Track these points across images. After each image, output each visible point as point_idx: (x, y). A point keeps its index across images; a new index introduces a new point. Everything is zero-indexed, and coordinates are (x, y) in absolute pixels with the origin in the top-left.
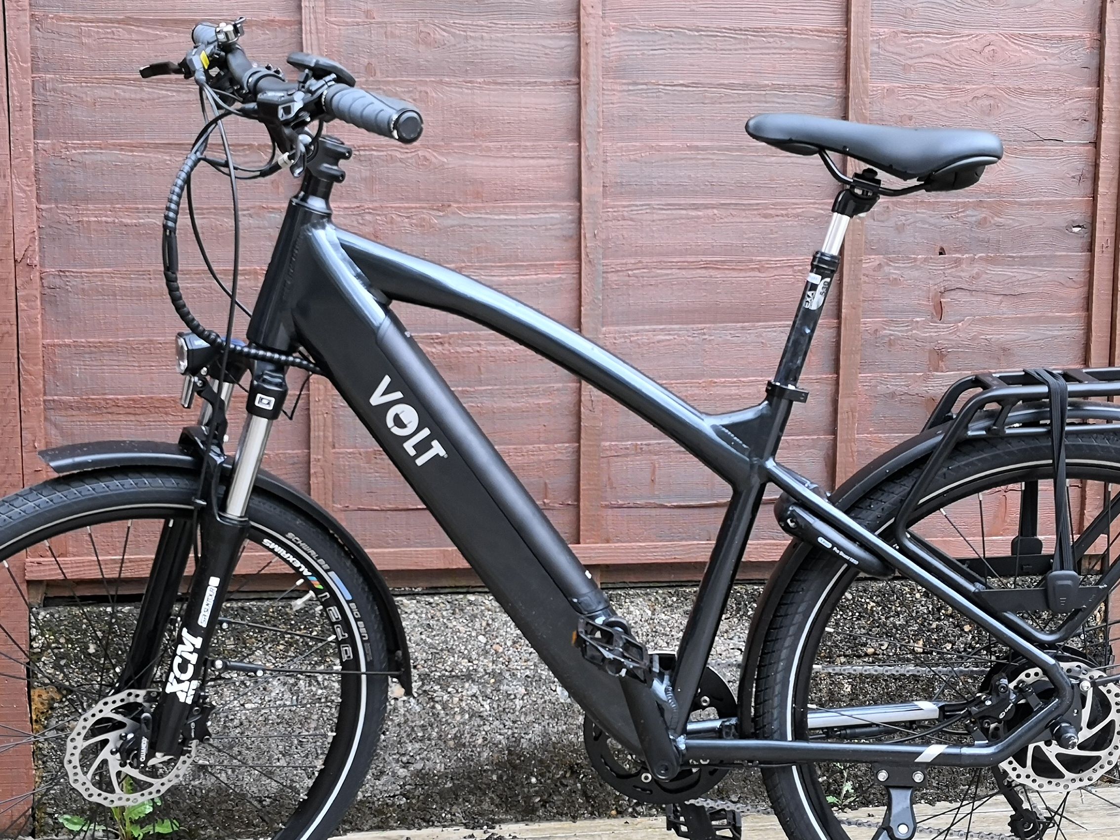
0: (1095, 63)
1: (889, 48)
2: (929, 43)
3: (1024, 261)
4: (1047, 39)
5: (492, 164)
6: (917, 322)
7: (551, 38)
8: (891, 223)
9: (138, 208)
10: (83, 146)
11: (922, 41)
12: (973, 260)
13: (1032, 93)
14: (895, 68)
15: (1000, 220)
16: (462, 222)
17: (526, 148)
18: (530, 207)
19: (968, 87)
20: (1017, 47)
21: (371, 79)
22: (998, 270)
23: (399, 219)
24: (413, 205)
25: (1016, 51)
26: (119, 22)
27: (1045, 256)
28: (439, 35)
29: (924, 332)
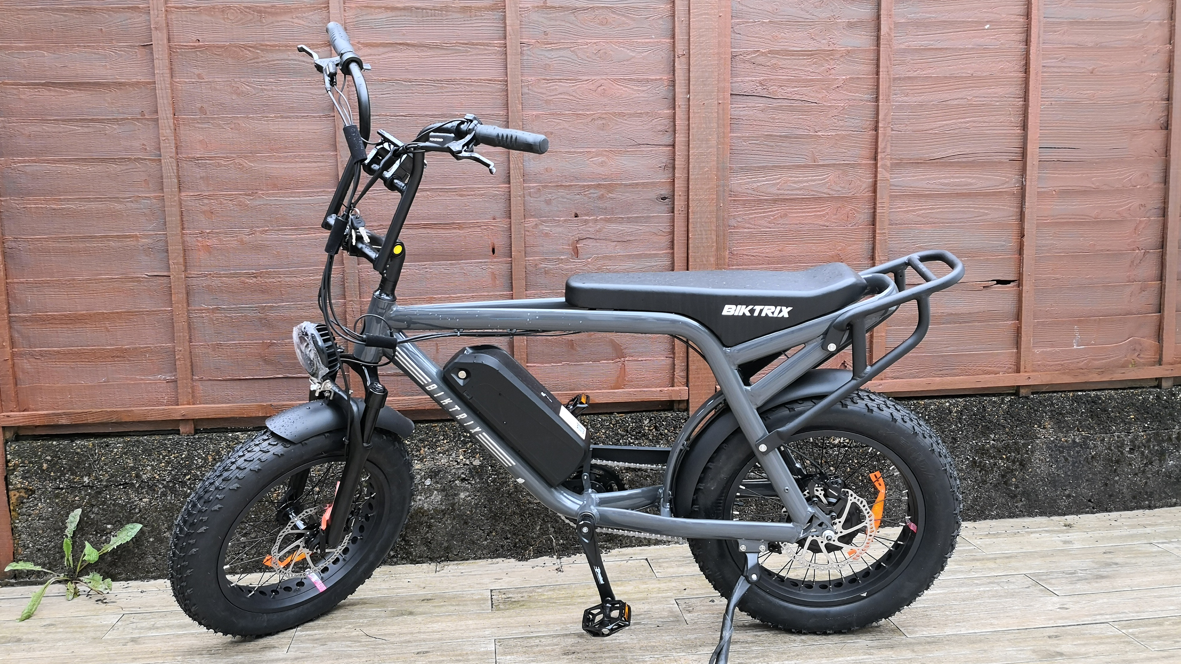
0: (670, 95)
1: (536, 90)
2: (561, 86)
3: (629, 220)
4: (638, 81)
5: (282, 166)
6: (562, 259)
7: (315, 89)
8: (542, 199)
9: (60, 199)
10: (24, 161)
11: (557, 85)
12: (596, 221)
13: (631, 115)
14: (540, 102)
15: (612, 195)
16: (266, 203)
17: (304, 157)
18: (308, 192)
19: (588, 113)
20: (619, 87)
21: (204, 116)
22: (613, 226)
23: (225, 202)
24: (234, 193)
25: (619, 89)
26: (42, 84)
27: (643, 217)
28: (245, 88)
29: (567, 265)
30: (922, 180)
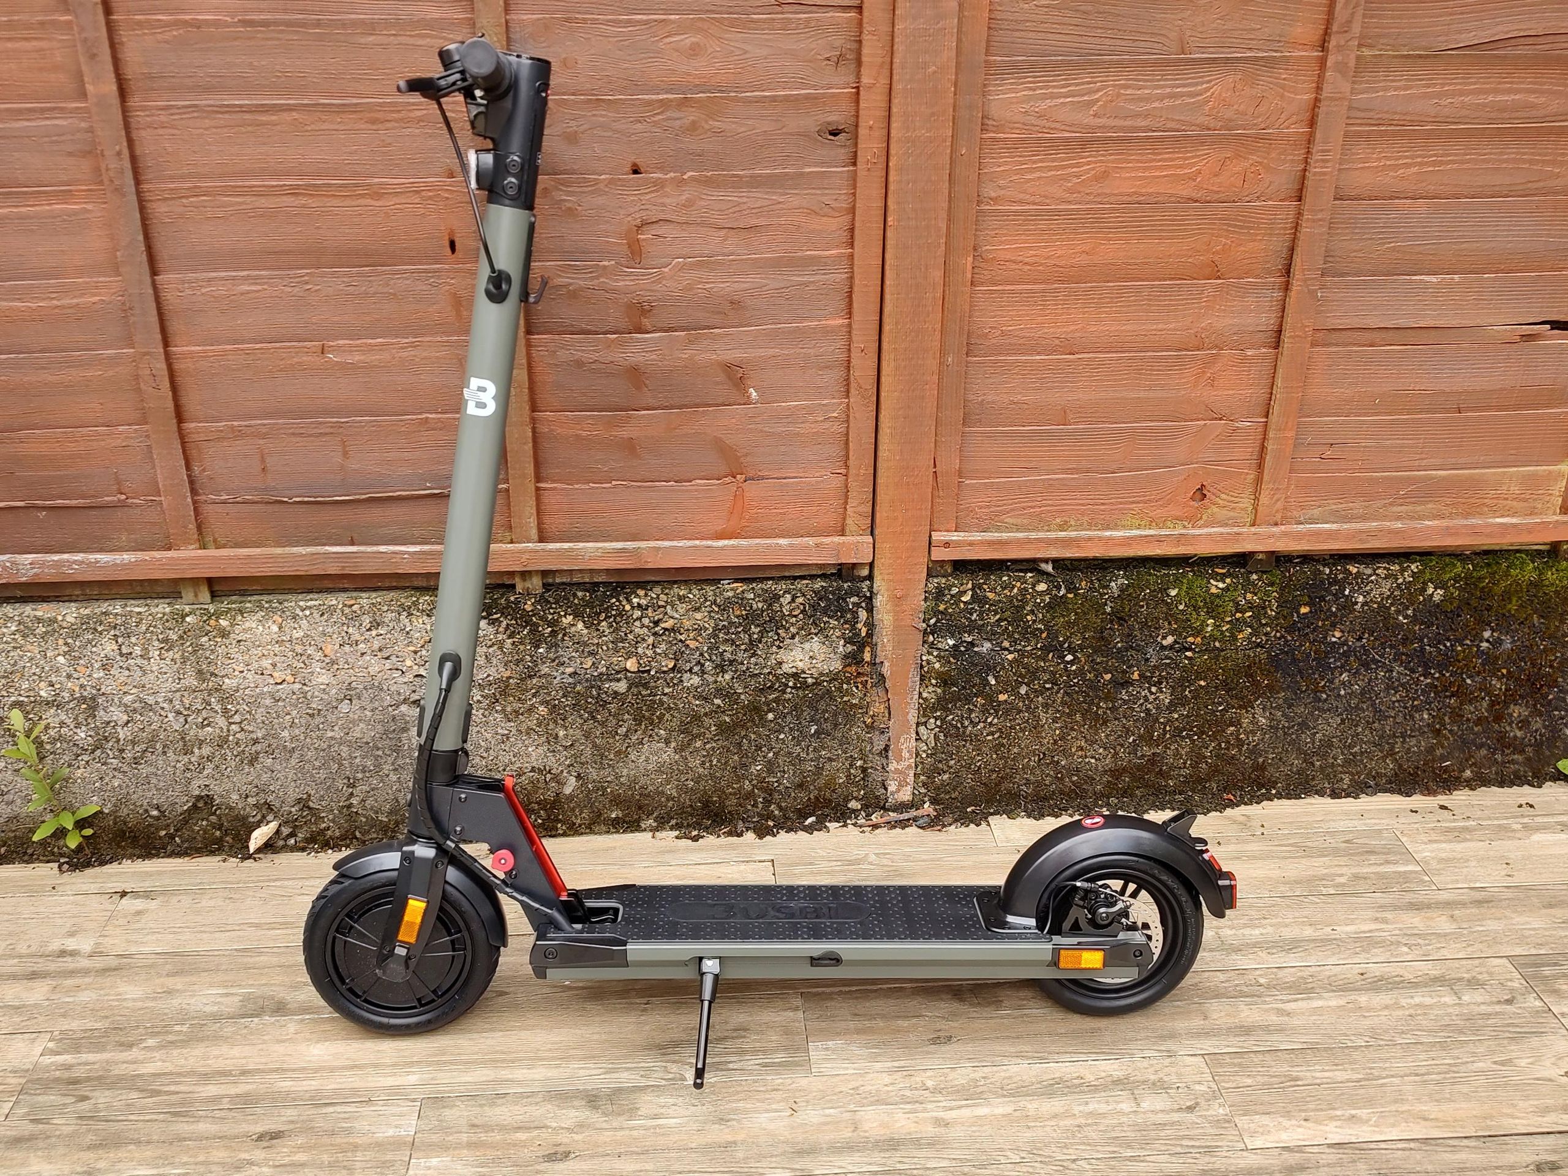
3: (755, 182)
6: (605, 267)
8: (556, 130)
12: (680, 182)
15: (718, 124)
22: (718, 194)
27: (787, 174)
29: (617, 281)
30: (1426, 96)
